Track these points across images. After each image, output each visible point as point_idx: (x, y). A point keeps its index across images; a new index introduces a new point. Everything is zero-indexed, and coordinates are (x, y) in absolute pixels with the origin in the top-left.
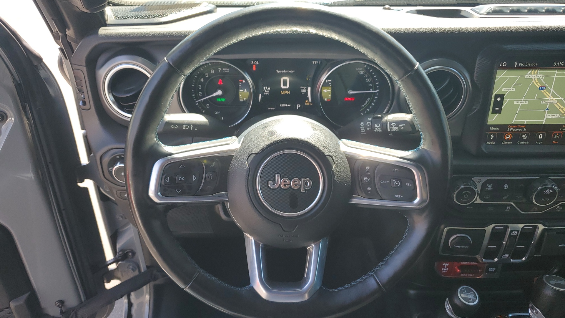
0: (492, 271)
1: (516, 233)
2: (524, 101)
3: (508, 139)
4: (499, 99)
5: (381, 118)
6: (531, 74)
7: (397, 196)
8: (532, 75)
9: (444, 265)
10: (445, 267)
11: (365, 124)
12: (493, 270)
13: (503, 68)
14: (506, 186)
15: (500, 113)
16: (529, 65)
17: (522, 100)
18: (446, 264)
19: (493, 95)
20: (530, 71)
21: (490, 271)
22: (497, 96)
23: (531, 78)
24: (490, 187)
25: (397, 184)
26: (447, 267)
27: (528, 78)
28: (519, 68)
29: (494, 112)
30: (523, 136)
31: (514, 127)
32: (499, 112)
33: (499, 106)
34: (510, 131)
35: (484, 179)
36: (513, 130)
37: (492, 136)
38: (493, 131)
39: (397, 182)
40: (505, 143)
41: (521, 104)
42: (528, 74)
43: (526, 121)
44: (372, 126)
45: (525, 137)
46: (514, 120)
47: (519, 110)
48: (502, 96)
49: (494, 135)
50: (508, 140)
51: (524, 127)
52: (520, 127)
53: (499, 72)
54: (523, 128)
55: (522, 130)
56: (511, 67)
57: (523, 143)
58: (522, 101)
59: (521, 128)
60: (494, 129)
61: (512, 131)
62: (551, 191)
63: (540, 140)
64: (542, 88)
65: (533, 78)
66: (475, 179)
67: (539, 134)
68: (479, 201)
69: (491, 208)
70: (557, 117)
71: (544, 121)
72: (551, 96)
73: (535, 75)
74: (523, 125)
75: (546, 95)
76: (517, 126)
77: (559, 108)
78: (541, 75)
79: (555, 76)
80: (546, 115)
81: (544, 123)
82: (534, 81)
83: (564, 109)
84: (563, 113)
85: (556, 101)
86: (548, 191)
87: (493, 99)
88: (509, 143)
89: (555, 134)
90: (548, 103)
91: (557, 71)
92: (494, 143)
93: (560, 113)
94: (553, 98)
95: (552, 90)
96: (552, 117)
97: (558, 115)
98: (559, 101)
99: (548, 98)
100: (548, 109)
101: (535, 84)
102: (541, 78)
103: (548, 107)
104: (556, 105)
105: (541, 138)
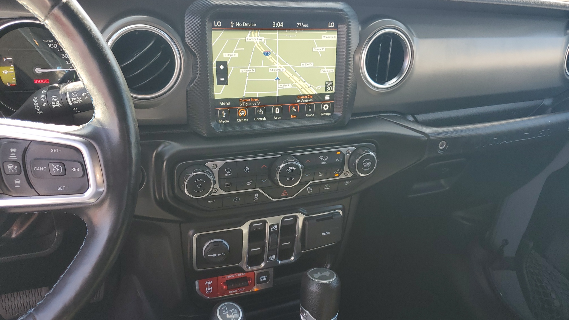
0: (263, 279)
1: (276, 227)
2: (250, 69)
3: (243, 115)
4: (222, 67)
5: (59, 88)
6: (251, 36)
7: (60, 188)
8: (253, 38)
9: (207, 284)
10: (209, 286)
11: (38, 98)
12: (265, 279)
13: (218, 29)
14: (247, 169)
15: (227, 84)
16: (247, 25)
17: (249, 67)
18: (210, 283)
19: (214, 63)
20: (249, 33)
21: (261, 280)
22: (218, 64)
23: (251, 41)
24: (228, 173)
25: (58, 170)
26: (211, 285)
27: (248, 41)
28: (237, 28)
29: (220, 83)
30: (259, 111)
31: (246, 100)
32: (226, 82)
33: (223, 74)
34: (242, 106)
35: (220, 163)
36: (247, 105)
37: (224, 113)
38: (223, 106)
39: (58, 168)
40: (241, 120)
41: (248, 72)
42: (248, 36)
43: (258, 93)
44: (48, 100)
45: (260, 112)
46: (245, 92)
47: (247, 80)
48: (225, 64)
49: (226, 111)
51: (257, 100)
52: (253, 100)
53: (214, 33)
54: (256, 102)
55: (256, 104)
56: (227, 27)
57: (261, 119)
58: (249, 69)
59: (255, 102)
60: (224, 104)
61: (245, 106)
62: (294, 168)
63: (277, 115)
64: (267, 53)
65: (255, 41)
66: (209, 164)
67: (275, 108)
68: (221, 192)
69: (237, 200)
70: (290, 87)
71: (277, 92)
72: (278, 63)
73: (256, 38)
74: (256, 98)
75: (273, 62)
76: (249, 100)
77: (288, 76)
78: (263, 38)
79: (278, 39)
80: (278, 86)
81: (277, 95)
82: (256, 45)
83: (295, 78)
84: (294, 82)
85: (285, 69)
86: (290, 168)
87: (215, 67)
88: (244, 120)
89: (292, 107)
90: (277, 71)
91: (278, 34)
92: (228, 121)
93: (291, 82)
94: (281, 66)
95: (277, 55)
96: (285, 87)
97: (290, 84)
98: (288, 68)
99: (276, 65)
100: (278, 79)
101: (259, 48)
102: (263, 41)
103: (277, 76)
104: (285, 73)
105: (278, 112)
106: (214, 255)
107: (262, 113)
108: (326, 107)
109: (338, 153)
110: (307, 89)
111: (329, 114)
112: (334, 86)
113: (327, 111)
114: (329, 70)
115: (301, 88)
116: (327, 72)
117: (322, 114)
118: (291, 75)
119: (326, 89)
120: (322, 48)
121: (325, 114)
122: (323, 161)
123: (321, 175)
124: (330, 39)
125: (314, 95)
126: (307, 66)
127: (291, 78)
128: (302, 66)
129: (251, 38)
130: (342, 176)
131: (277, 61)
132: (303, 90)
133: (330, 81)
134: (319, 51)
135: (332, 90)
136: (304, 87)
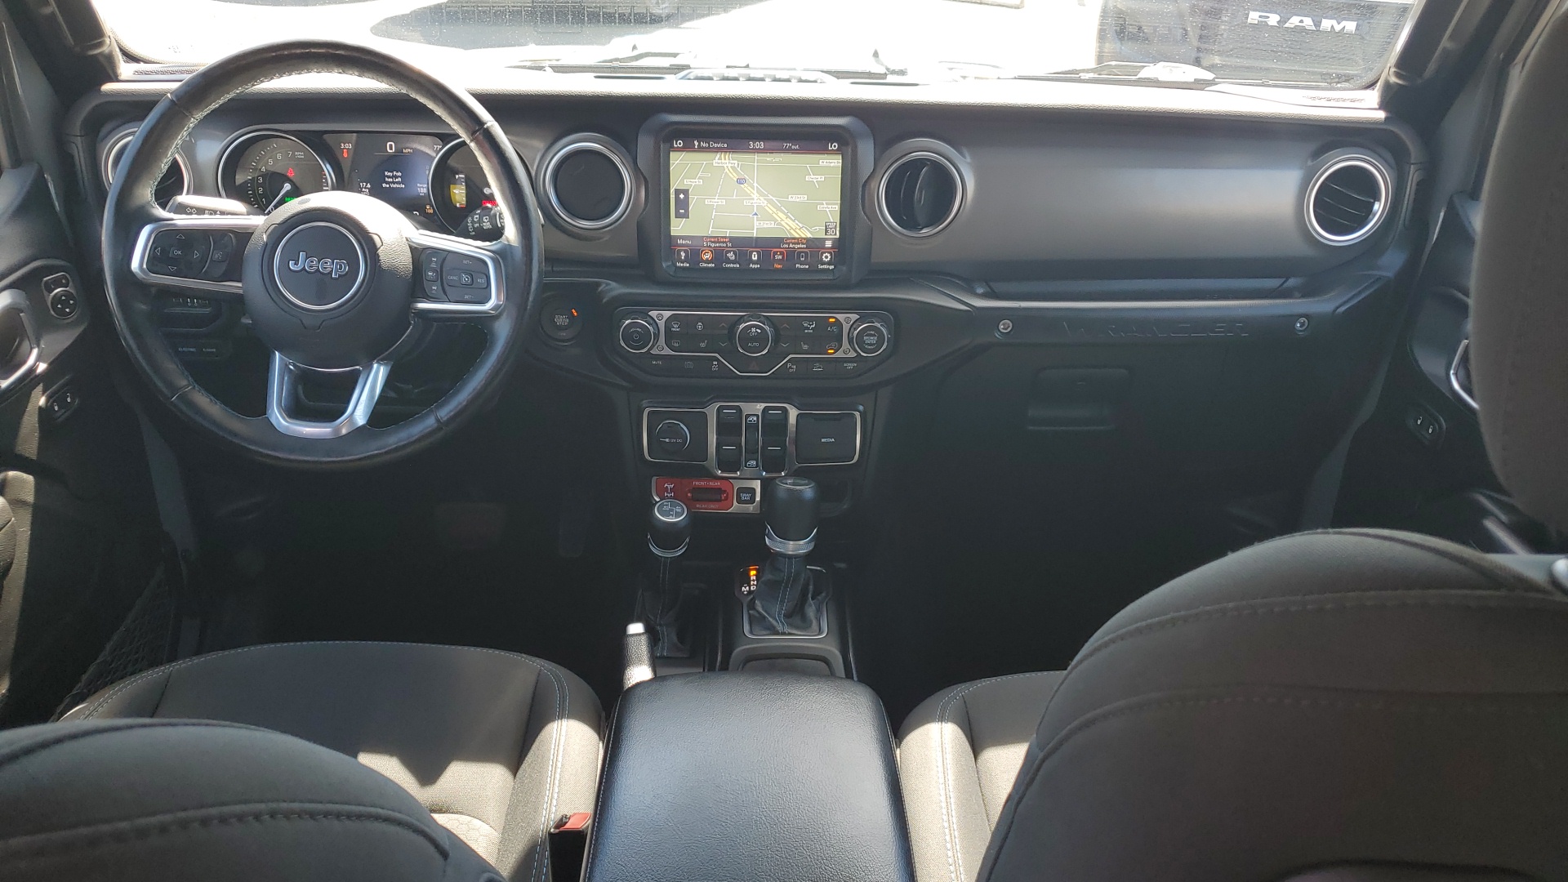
0: (746, 498)
1: (755, 419)
2: (718, 201)
3: (707, 259)
4: (682, 196)
5: (491, 209)
6: (720, 159)
8: (723, 161)
9: (665, 487)
10: (669, 491)
11: (473, 218)
12: (749, 498)
13: (679, 150)
14: (700, 326)
15: (688, 217)
16: (716, 145)
17: (717, 197)
18: (669, 485)
19: (672, 191)
20: (718, 155)
21: (743, 498)
22: (678, 192)
23: (721, 165)
24: (677, 328)
25: (467, 280)
26: (671, 490)
27: (717, 165)
28: (701, 149)
29: (678, 216)
30: (729, 255)
31: (713, 240)
32: (686, 215)
33: (683, 205)
34: (707, 247)
35: (667, 314)
36: (712, 245)
37: (683, 254)
38: (683, 245)
39: (468, 278)
40: (705, 265)
41: (715, 204)
42: (717, 158)
43: (728, 231)
44: (480, 221)
45: (731, 256)
46: (711, 229)
47: (714, 213)
48: (686, 192)
49: (685, 251)
50: (707, 261)
51: (727, 240)
52: (722, 240)
53: (673, 155)
54: (725, 242)
55: (725, 245)
56: (688, 148)
57: (732, 265)
58: (716, 200)
59: (723, 242)
60: (684, 242)
61: (710, 247)
62: (759, 331)
63: (755, 263)
64: (740, 181)
65: (725, 166)
66: (654, 314)
67: (751, 253)
68: (667, 351)
69: (689, 365)
70: (772, 226)
71: (755, 231)
72: (756, 194)
73: (727, 161)
74: (725, 237)
75: (749, 192)
76: (717, 239)
77: (771, 212)
78: (736, 162)
79: (756, 164)
80: (756, 223)
81: (755, 236)
82: (727, 170)
83: (780, 214)
84: (779, 219)
85: (766, 202)
86: (753, 330)
87: (672, 196)
88: (710, 265)
89: (775, 253)
90: (755, 205)
91: (756, 156)
92: (688, 265)
93: (775, 220)
94: (761, 198)
95: (755, 184)
96: (765, 226)
97: (773, 223)
98: (770, 201)
99: (753, 196)
100: (756, 214)
101: (730, 174)
102: (736, 165)
103: (755, 211)
104: (766, 208)
105: (756, 258)
106: (667, 440)
107: (733, 258)
108: (826, 257)
109: (831, 320)
110: (798, 231)
111: (832, 267)
112: (838, 229)
113: (829, 263)
114: (830, 206)
115: (788, 228)
116: (827, 210)
117: (820, 267)
118: (775, 210)
119: (826, 231)
120: (819, 177)
121: (825, 267)
122: (808, 328)
123: (805, 347)
124: (832, 165)
125: (808, 240)
126: (798, 200)
127: (774, 215)
128: (790, 199)
129: (720, 161)
130: (839, 354)
131: (755, 192)
132: (792, 231)
133: (832, 221)
134: (815, 181)
135: (836, 234)
136: (794, 228)
